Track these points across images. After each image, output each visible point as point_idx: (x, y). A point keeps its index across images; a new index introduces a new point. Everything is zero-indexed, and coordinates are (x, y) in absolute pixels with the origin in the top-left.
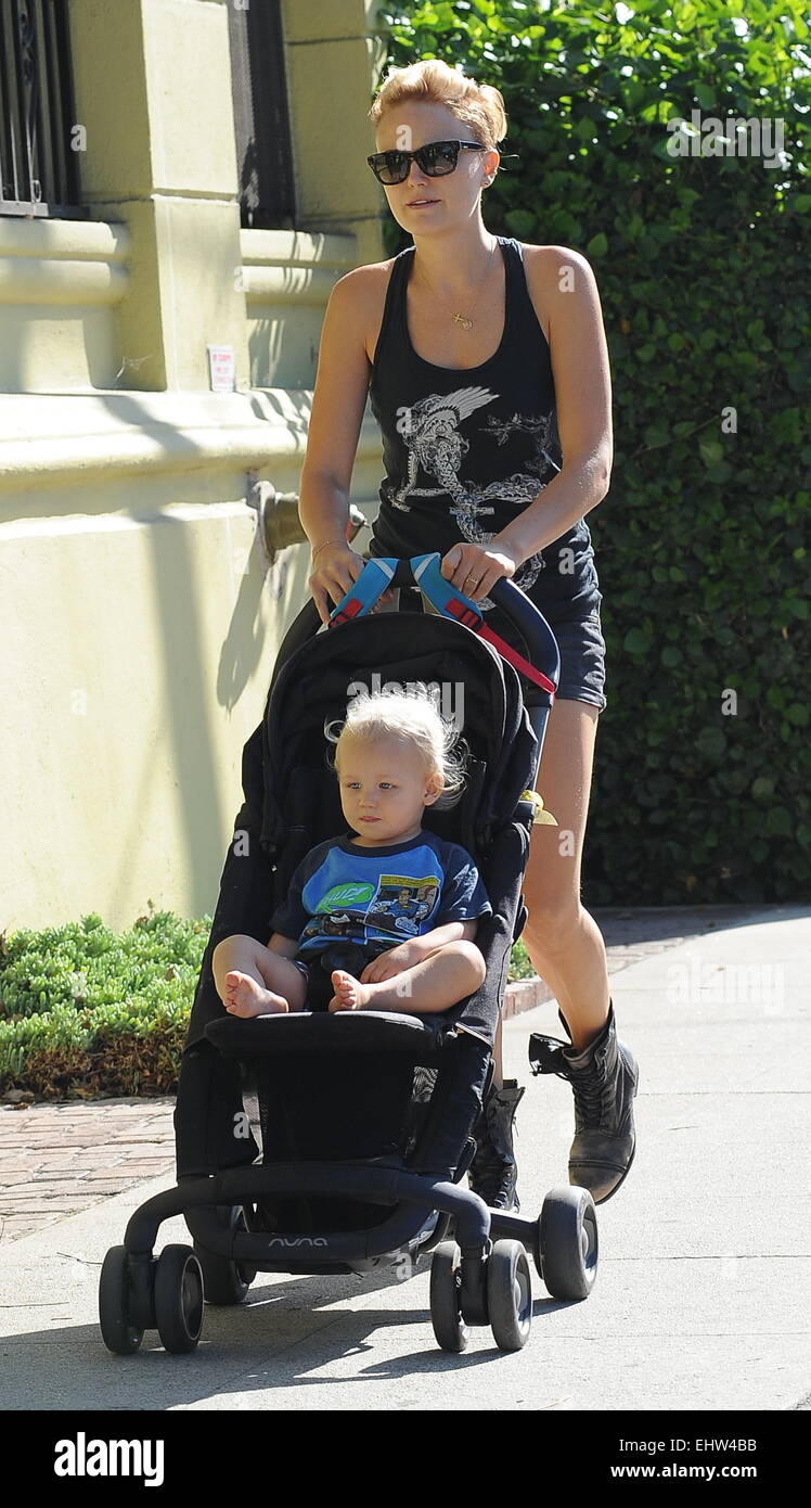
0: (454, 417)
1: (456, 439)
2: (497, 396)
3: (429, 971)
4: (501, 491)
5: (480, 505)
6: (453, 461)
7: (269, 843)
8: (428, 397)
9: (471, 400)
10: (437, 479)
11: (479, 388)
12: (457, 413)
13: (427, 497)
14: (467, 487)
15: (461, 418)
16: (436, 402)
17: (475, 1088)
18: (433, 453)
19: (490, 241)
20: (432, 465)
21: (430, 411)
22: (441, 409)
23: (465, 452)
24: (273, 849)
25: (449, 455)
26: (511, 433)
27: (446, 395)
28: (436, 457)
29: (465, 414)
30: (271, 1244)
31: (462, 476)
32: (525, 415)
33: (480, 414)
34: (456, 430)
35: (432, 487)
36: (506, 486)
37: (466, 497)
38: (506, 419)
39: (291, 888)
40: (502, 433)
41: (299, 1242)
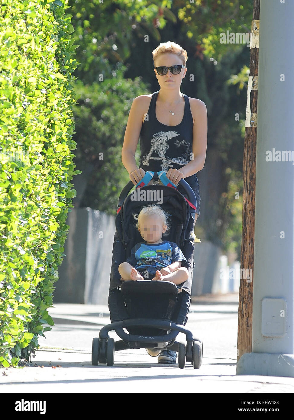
0: (167, 139)
1: (166, 145)
2: (179, 135)
4: (176, 161)
5: (169, 164)
6: (164, 151)
8: (160, 132)
9: (172, 135)
10: (158, 155)
11: (175, 132)
12: (167, 138)
13: (155, 160)
14: (167, 159)
16: (162, 134)
18: (158, 148)
20: (157, 151)
21: (160, 136)
22: (163, 136)
23: (168, 149)
25: (163, 149)
26: (181, 145)
27: (165, 132)
28: (159, 149)
29: (170, 138)
31: (166, 155)
32: (186, 141)
33: (174, 139)
34: (166, 142)
35: (157, 157)
37: (166, 162)
38: (180, 141)
40: (178, 144)
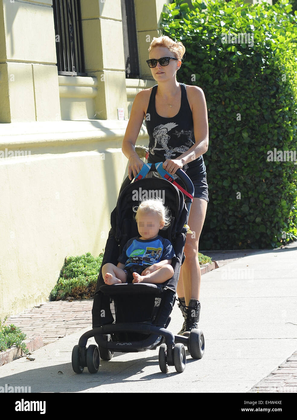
0: (166, 130)
1: (167, 136)
2: (177, 125)
3: (159, 272)
4: (178, 150)
5: (172, 153)
6: (166, 141)
7: (117, 239)
8: (160, 125)
9: (171, 126)
10: (162, 146)
11: (173, 123)
12: (167, 130)
13: (158, 151)
14: (170, 148)
15: (168, 131)
16: (162, 126)
17: (171, 303)
19: (178, 84)
20: (160, 142)
21: (161, 129)
22: (163, 128)
23: (169, 139)
24: (119, 240)
25: (165, 140)
26: (181, 135)
27: (164, 124)
28: (161, 140)
29: (169, 129)
30: (117, 345)
31: (168, 145)
32: (184, 130)
33: (173, 130)
34: (167, 134)
35: (160, 148)
36: (179, 149)
37: (169, 151)
38: (180, 131)
39: (123, 250)
40: (179, 135)
41: (124, 344)
